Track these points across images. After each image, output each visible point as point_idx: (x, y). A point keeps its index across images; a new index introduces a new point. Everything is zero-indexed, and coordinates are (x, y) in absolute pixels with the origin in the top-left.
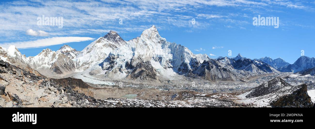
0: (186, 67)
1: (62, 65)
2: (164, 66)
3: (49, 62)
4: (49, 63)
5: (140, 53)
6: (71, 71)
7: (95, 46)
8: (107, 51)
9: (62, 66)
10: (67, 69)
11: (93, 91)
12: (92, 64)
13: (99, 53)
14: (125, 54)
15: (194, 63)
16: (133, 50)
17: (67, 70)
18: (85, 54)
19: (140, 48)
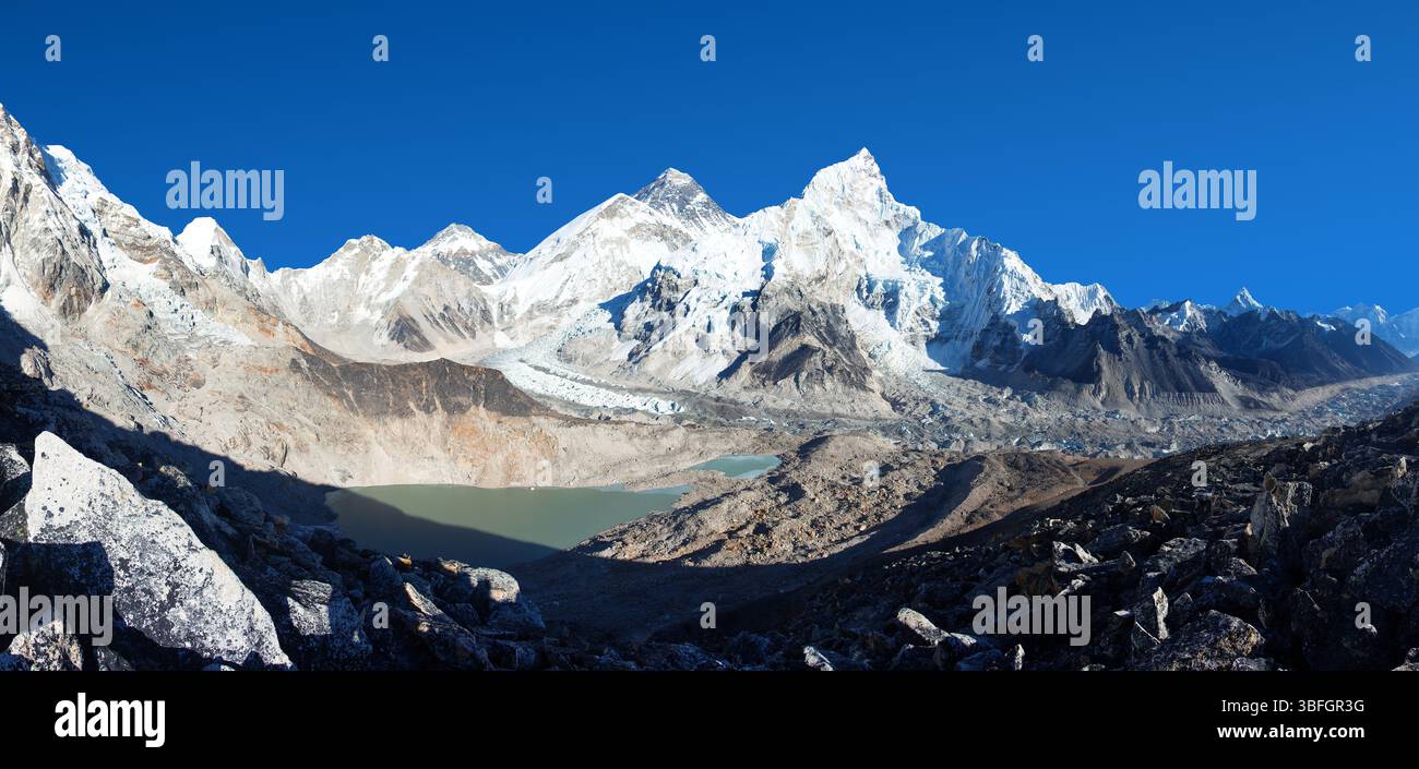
0: (1009, 337)
1: (434, 312)
2: (908, 333)
3: (374, 294)
4: (373, 301)
5: (798, 268)
6: (474, 337)
7: (589, 231)
8: (644, 258)
9: (432, 315)
10: (457, 329)
11: (553, 429)
12: (571, 310)
13: (608, 264)
14: (728, 269)
16: (767, 253)
17: (455, 336)
18: (545, 268)
19: (800, 244)
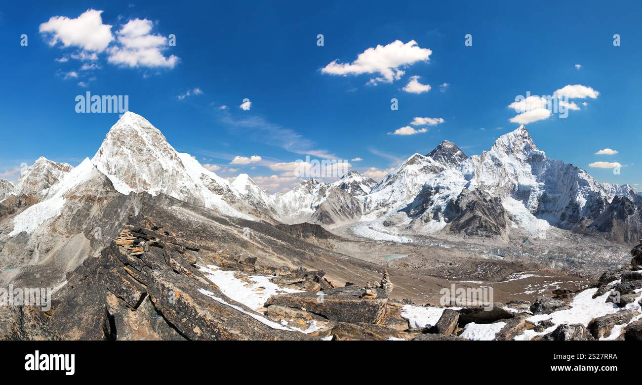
0: (576, 210)
2: (533, 210)
3: (313, 202)
4: (312, 206)
5: (484, 182)
6: (353, 218)
7: (402, 171)
9: (335, 210)
10: (345, 215)
11: (334, 243)
12: (394, 206)
13: (410, 185)
14: (452, 185)
15: (595, 202)
17: (345, 218)
18: (384, 188)
19: (487, 171)
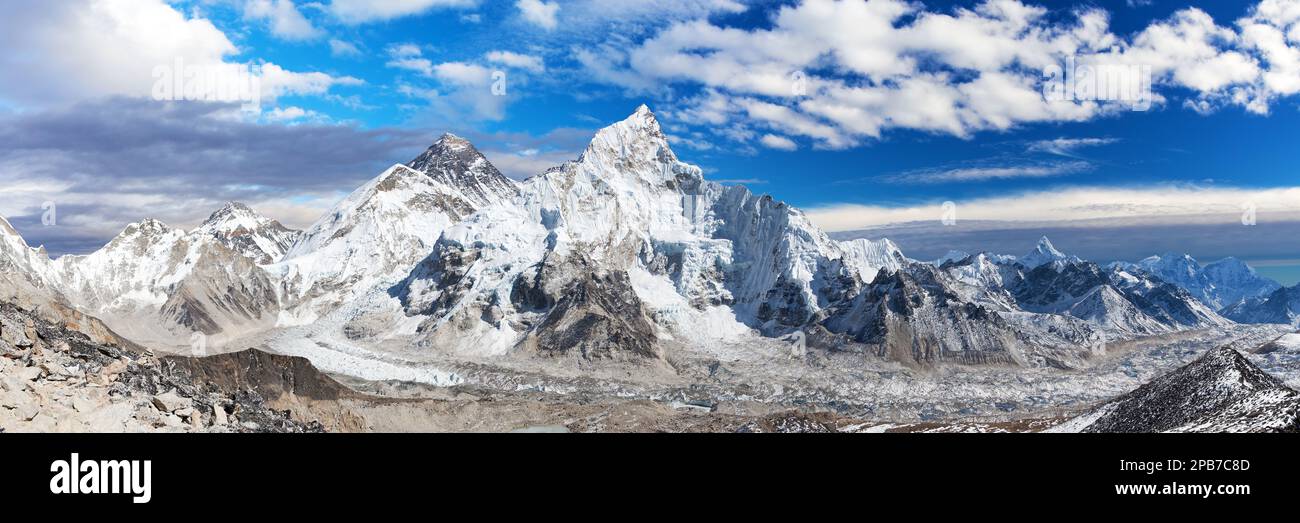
0: (795, 298)
1: (219, 294)
2: (693, 297)
3: (158, 277)
4: (155, 286)
5: (580, 235)
6: (259, 318)
7: (369, 205)
8: (429, 227)
9: (216, 297)
10: (243, 310)
11: (360, 410)
12: (355, 287)
13: (389, 238)
14: (511, 240)
15: (833, 280)
16: (549, 220)
17: (241, 317)
18: (326, 244)
19: (582, 210)
